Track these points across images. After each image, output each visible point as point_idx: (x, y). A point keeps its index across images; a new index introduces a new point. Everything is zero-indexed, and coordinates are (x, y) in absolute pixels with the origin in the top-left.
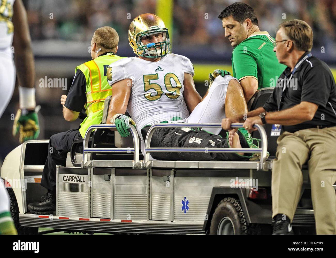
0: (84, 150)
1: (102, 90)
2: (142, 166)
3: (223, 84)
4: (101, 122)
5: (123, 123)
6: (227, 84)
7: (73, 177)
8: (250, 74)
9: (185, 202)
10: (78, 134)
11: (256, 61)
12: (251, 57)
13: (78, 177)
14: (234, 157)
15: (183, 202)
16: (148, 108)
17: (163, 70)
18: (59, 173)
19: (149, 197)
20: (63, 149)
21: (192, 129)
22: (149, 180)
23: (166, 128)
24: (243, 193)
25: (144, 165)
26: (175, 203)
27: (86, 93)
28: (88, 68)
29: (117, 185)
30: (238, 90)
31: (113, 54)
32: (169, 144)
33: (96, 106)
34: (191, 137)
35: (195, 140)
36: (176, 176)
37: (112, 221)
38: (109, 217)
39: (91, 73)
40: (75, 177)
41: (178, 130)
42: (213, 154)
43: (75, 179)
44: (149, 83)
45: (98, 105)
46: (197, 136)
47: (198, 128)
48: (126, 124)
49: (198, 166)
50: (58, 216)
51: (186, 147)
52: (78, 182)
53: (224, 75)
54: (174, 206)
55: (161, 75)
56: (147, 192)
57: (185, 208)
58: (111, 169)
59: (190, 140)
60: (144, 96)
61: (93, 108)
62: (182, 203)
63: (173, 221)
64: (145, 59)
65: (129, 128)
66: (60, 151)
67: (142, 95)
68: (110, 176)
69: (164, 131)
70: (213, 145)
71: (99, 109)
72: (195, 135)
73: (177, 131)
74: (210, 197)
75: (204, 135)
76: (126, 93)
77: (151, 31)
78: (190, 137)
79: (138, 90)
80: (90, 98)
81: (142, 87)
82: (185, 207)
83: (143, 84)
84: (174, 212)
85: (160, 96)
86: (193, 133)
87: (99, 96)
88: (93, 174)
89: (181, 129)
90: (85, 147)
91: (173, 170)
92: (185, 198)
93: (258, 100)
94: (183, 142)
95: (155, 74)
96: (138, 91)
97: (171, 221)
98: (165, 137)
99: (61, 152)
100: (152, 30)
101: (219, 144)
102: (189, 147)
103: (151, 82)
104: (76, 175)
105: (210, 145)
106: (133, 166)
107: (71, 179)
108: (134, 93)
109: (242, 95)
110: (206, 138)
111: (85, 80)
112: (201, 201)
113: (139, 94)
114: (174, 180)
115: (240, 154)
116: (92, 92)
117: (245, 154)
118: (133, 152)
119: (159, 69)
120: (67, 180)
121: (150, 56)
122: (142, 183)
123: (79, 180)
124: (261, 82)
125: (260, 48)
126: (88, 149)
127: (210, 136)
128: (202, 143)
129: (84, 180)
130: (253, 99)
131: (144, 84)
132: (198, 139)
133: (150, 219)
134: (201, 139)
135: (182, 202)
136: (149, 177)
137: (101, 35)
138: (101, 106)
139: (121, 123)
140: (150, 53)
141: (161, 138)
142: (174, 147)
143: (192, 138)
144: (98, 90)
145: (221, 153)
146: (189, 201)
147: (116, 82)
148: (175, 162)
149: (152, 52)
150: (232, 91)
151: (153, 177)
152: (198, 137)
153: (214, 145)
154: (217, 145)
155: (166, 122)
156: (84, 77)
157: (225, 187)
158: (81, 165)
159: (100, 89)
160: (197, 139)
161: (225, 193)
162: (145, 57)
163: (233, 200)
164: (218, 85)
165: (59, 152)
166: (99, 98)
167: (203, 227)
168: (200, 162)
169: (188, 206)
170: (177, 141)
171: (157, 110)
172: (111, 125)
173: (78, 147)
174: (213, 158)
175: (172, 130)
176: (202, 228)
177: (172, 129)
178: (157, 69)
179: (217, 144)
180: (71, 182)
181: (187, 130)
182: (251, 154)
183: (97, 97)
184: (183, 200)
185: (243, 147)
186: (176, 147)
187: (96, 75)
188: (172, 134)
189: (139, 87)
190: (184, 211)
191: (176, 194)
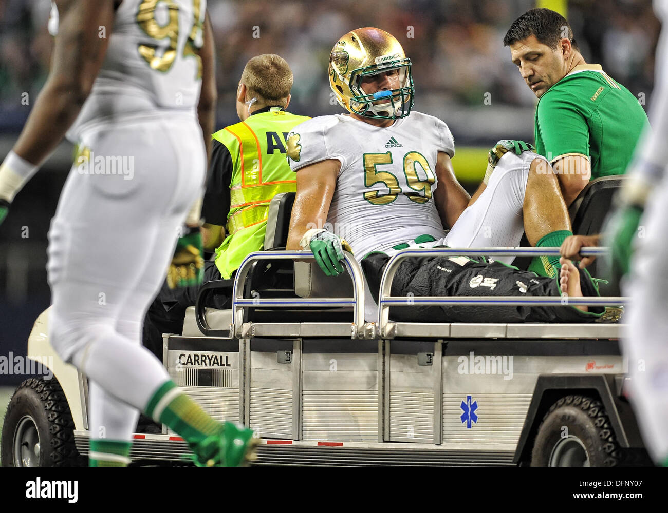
0: (235, 303)
1: (264, 182)
2: (373, 333)
3: (519, 168)
4: (262, 245)
5: (329, 248)
6: (526, 169)
7: (202, 356)
8: (576, 149)
9: (469, 407)
10: (209, 269)
11: (587, 124)
12: (578, 115)
13: (214, 357)
14: (569, 315)
15: (464, 406)
16: (368, 219)
17: (400, 146)
18: (169, 348)
19: (384, 395)
20: (176, 301)
21: (472, 260)
22: (384, 363)
23: (416, 258)
24: (610, 388)
25: (378, 331)
26: (445, 408)
27: (230, 187)
28: (235, 138)
29: (308, 373)
30: (550, 180)
31: (281, 111)
32: (424, 289)
33: (251, 216)
34: (473, 275)
35: (483, 281)
36: (446, 353)
37: (294, 443)
38: (289, 436)
39: (243, 147)
40: (208, 356)
41: (444, 262)
42: (523, 310)
43: (207, 361)
44: (376, 171)
45: (255, 212)
46: (485, 273)
47: (484, 258)
48: (337, 250)
49: (504, 333)
50: (167, 434)
51: (464, 296)
52: (216, 367)
53: (520, 153)
54: (442, 414)
55: (398, 154)
56: (378, 386)
57: (470, 417)
58: (293, 340)
59: (471, 282)
60: (362, 196)
61: (244, 219)
62: (461, 407)
63: (440, 445)
64: (367, 121)
65: (343, 257)
66: (170, 304)
67: (359, 194)
68: (289, 353)
69: (412, 263)
70: (523, 290)
71: (258, 221)
72: (481, 272)
73: (441, 264)
74: (532, 395)
75: (499, 271)
76: (327, 188)
77: (383, 67)
78: (471, 275)
79: (351, 184)
80: (238, 197)
81: (359, 178)
82: (469, 414)
83: (362, 171)
84: (442, 426)
85: (394, 197)
86: (475, 267)
87: (257, 195)
88: (252, 350)
89: (449, 259)
90: (237, 297)
91: (441, 341)
92: (469, 398)
93: (590, 202)
94: (455, 286)
95: (385, 153)
96: (353, 185)
97: (436, 444)
98: (414, 275)
99: (170, 307)
100: (384, 64)
101: (536, 289)
102: (470, 295)
103: (379, 168)
104: (210, 353)
105: (517, 291)
106: (353, 334)
107: (197, 361)
108: (342, 189)
109: (557, 191)
110: (507, 277)
111: (231, 162)
112: (506, 403)
113: (354, 192)
114: (442, 362)
115: (581, 309)
116: (243, 186)
117: (590, 309)
118: (354, 305)
119: (392, 143)
120: (188, 362)
121: (377, 115)
122: (367, 369)
123: (218, 363)
124: (597, 165)
125: (594, 98)
126: (242, 299)
127: (514, 273)
128: (498, 287)
129: (228, 363)
130: (580, 200)
131: (365, 171)
132: (489, 279)
133: (385, 440)
134: (496, 280)
135: (460, 405)
136: (384, 355)
137: (258, 70)
138: (262, 215)
139: (326, 248)
140: (377, 109)
141: (407, 278)
142: (437, 296)
143: (475, 278)
144: (255, 182)
145: (541, 308)
146: (477, 403)
147: (308, 164)
148: (450, 325)
149: (382, 107)
150: (538, 183)
151: (392, 355)
152: (487, 275)
153: (525, 291)
154: (532, 291)
155: (405, 245)
156: (228, 154)
157: (566, 375)
158: (228, 332)
159: (261, 181)
160: (486, 279)
161: (566, 388)
162: (366, 116)
163: (586, 402)
164: (508, 171)
165: (166, 307)
166: (257, 199)
167: (515, 456)
168: (509, 325)
169: (476, 414)
170: (443, 282)
171: (388, 222)
172: (299, 252)
173: (213, 296)
174: (524, 318)
175: (429, 261)
176: (512, 458)
177: (429, 258)
178: (388, 143)
179: (532, 289)
180: (197, 367)
181: (462, 261)
182: (601, 309)
183: (254, 197)
184: (464, 401)
185: (584, 295)
186: (441, 294)
187: (252, 151)
188: (430, 270)
189: (355, 177)
190: (467, 423)
191: (446, 390)
